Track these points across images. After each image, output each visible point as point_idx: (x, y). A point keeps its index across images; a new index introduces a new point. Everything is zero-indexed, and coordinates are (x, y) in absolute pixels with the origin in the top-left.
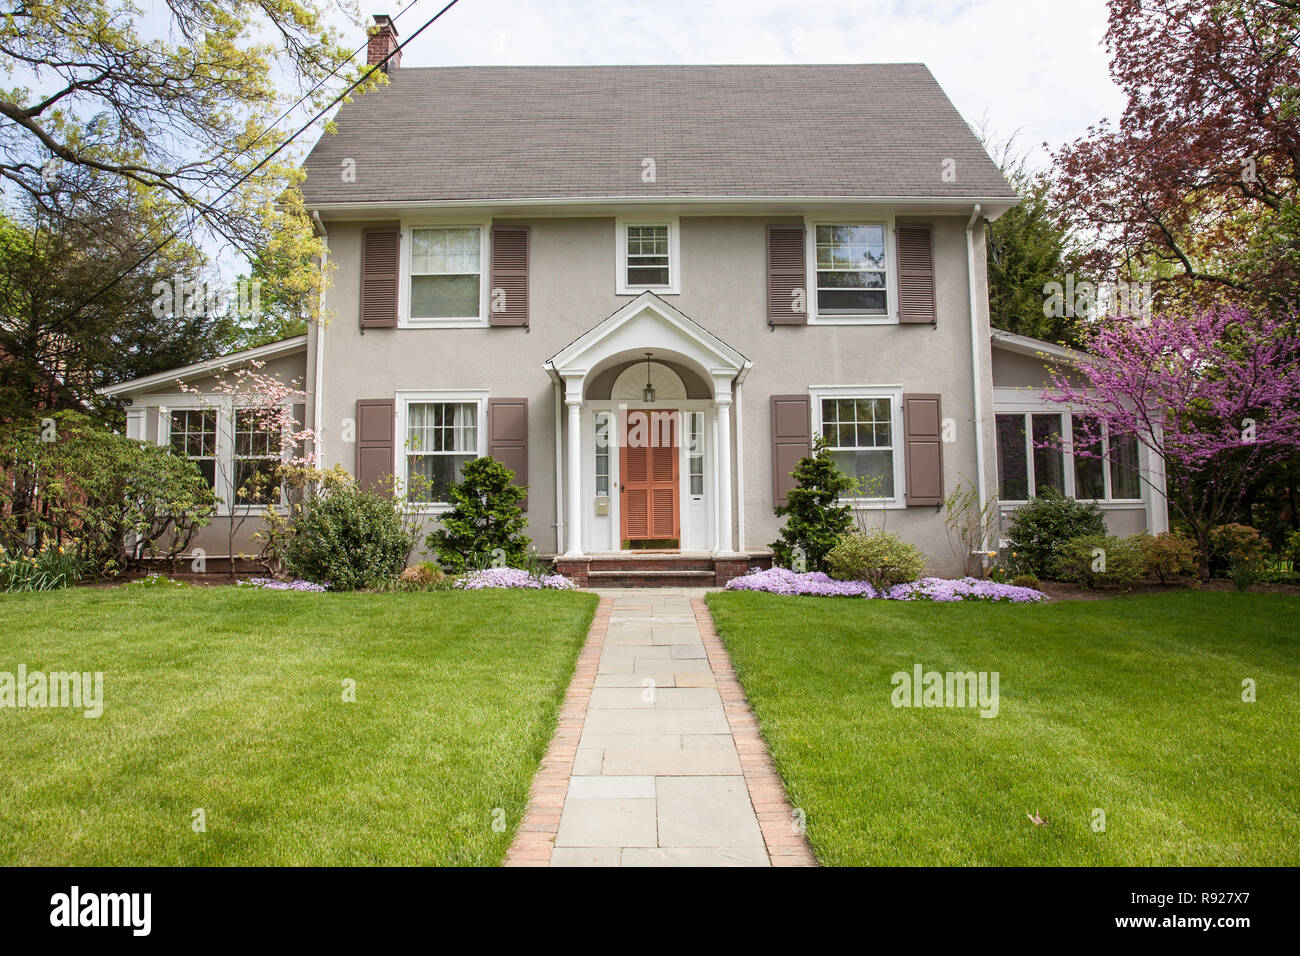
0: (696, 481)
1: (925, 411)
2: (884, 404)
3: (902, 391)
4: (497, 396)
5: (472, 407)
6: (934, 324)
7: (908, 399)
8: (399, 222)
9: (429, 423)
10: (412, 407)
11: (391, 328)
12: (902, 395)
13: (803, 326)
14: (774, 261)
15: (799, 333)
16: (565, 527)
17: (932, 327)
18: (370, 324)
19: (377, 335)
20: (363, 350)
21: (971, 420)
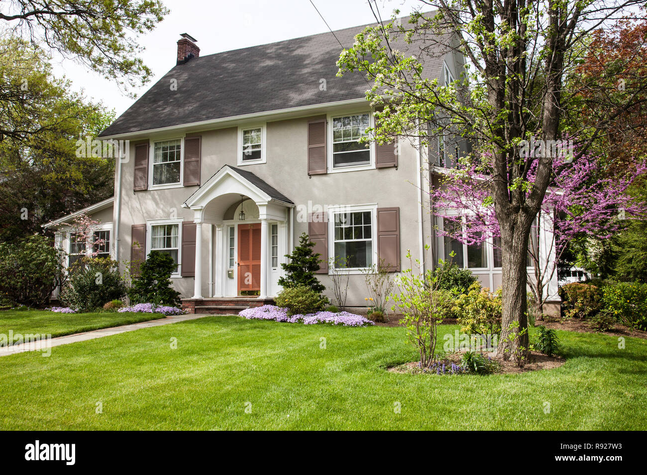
0: (275, 260)
1: (391, 217)
2: (367, 215)
3: (376, 207)
4: (186, 220)
5: (177, 226)
6: (396, 167)
7: (379, 211)
8: (149, 140)
9: (160, 235)
10: (153, 227)
11: (146, 190)
12: (378, 209)
13: (326, 174)
14: (311, 141)
15: (324, 178)
16: (213, 284)
17: (395, 169)
18: (137, 189)
19: (140, 194)
20: (135, 201)
21: (417, 221)
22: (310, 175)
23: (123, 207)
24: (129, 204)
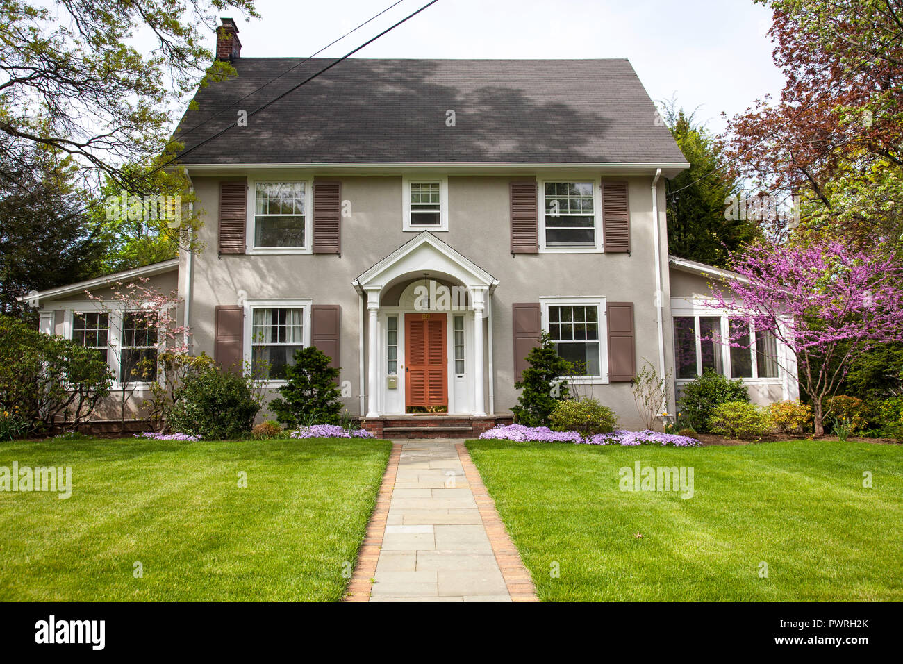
0: (459, 364)
1: (623, 314)
2: (592, 311)
3: (606, 300)
4: (317, 303)
5: (300, 311)
6: (629, 253)
7: (609, 305)
8: (246, 177)
9: (267, 322)
10: (256, 311)
11: (242, 254)
12: (608, 303)
13: (536, 254)
14: (515, 207)
15: (533, 259)
16: (366, 396)
17: (627, 255)
18: (225, 251)
19: (231, 259)
20: (220, 270)
21: (655, 321)
22: (513, 253)
23: (196, 276)
24: (209, 273)
